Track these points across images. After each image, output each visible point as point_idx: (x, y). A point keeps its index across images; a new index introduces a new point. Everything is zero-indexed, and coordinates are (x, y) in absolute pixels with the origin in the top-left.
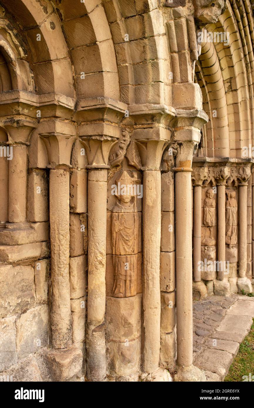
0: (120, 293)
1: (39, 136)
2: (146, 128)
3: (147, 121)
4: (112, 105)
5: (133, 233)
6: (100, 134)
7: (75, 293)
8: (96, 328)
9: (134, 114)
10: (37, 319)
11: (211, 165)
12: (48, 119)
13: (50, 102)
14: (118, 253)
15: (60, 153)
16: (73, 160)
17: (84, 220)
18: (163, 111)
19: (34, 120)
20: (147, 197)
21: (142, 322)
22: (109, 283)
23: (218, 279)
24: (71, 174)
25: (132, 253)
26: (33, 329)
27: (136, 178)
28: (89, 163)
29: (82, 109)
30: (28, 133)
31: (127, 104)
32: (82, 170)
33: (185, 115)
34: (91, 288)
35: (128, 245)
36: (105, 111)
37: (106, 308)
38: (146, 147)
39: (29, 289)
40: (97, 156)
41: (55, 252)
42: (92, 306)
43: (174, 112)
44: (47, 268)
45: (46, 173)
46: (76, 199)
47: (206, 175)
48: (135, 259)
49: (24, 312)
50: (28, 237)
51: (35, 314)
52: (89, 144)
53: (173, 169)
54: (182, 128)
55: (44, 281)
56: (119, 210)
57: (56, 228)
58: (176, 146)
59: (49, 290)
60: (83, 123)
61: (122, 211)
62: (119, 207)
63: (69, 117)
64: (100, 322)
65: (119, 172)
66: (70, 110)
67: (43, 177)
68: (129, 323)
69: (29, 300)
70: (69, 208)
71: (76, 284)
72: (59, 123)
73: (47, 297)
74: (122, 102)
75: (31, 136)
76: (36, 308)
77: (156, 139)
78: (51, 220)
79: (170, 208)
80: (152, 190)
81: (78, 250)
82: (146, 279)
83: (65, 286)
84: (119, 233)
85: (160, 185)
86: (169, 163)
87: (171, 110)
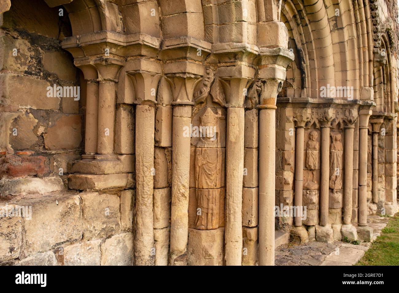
0: (202, 225)
1: (126, 73)
2: (229, 66)
3: (230, 59)
4: (194, 44)
5: (216, 168)
6: (184, 71)
7: (158, 223)
8: (178, 257)
9: (218, 52)
10: (121, 245)
11: (314, 106)
12: (135, 57)
13: (135, 41)
14: (200, 187)
15: (145, 90)
16: (158, 97)
17: (169, 154)
18: (244, 50)
19: (122, 58)
20: (230, 134)
21: (224, 255)
22: (191, 216)
23: (320, 224)
24: (157, 109)
25: (215, 187)
26: (117, 254)
27: (220, 115)
28: (174, 100)
29: (167, 48)
30: (116, 71)
31: (211, 43)
32: (167, 106)
33: (268, 54)
34: (173, 219)
35: (211, 180)
36: (187, 50)
37: (188, 239)
38: (230, 84)
39: (114, 216)
40: (181, 92)
41: (140, 183)
42: (174, 236)
43: (256, 50)
44: (132, 198)
45: (133, 108)
46: (161, 133)
47: (309, 116)
48: (217, 193)
49: (109, 237)
50: (114, 168)
51: (119, 240)
52: (173, 81)
53: (257, 106)
54: (266, 66)
55: (129, 210)
56: (202, 145)
57: (140, 160)
58: (259, 83)
59: (133, 219)
60: (168, 62)
61: (206, 146)
62: (202, 142)
63: (155, 56)
64: (182, 252)
65: (204, 109)
66: (155, 49)
67: (130, 112)
68: (210, 255)
69: (114, 226)
70: (153, 141)
71: (159, 215)
72: (144, 61)
73: (131, 225)
74: (207, 41)
75: (120, 74)
76: (121, 235)
77: (238, 77)
78: (136, 153)
79: (253, 145)
80: (235, 127)
81: (162, 182)
82: (228, 213)
83: (148, 215)
84: (202, 167)
85: (244, 122)
86: (253, 101)
87: (254, 49)
